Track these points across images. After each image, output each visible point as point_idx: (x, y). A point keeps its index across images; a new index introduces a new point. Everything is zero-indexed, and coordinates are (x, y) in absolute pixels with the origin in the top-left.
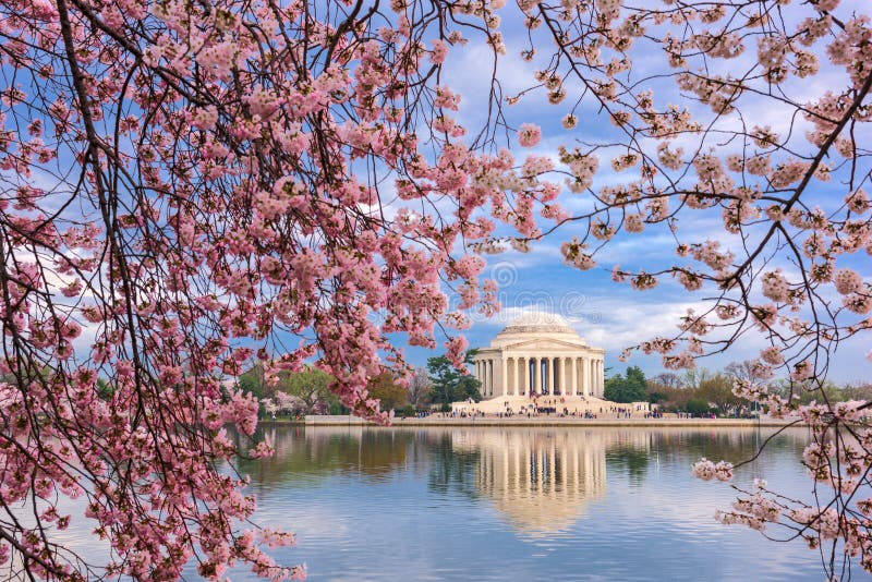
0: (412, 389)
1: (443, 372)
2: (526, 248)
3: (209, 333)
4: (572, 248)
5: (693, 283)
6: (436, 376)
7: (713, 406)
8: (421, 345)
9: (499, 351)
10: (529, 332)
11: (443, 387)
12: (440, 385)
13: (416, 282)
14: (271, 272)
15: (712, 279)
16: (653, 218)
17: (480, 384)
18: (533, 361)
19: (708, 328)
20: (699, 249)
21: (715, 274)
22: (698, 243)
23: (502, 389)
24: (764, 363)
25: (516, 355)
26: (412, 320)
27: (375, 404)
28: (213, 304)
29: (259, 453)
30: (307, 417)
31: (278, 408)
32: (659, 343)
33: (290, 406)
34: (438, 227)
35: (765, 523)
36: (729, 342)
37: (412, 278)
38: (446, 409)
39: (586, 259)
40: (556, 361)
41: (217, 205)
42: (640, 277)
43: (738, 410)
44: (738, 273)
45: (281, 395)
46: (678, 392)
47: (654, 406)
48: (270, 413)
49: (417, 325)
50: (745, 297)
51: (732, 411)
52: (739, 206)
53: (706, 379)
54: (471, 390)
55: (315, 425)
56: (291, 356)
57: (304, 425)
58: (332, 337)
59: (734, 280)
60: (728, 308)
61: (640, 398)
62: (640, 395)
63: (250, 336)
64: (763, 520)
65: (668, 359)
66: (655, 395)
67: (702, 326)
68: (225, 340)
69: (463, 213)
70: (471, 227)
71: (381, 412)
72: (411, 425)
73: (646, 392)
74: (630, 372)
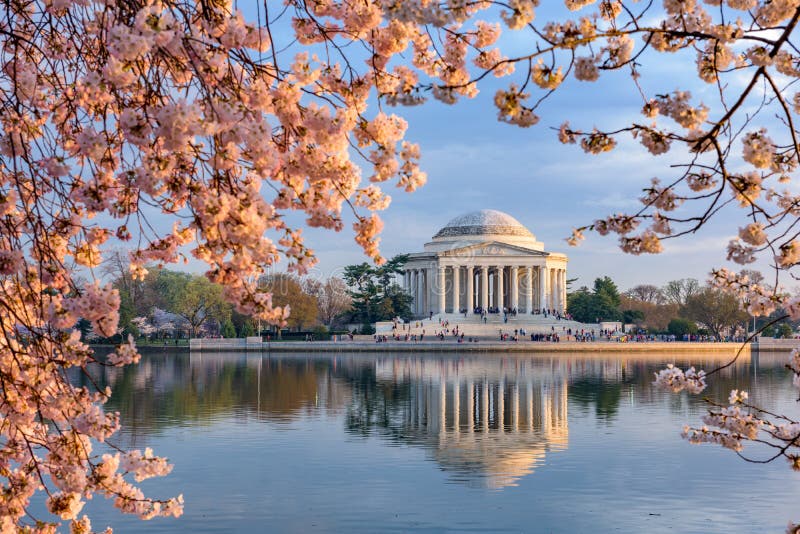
0: (325, 306)
1: (364, 285)
2: (452, 97)
3: (57, 211)
4: (508, 98)
5: (658, 144)
6: (355, 289)
7: (701, 326)
8: (324, 225)
9: (435, 258)
10: (472, 234)
11: (364, 303)
12: (361, 300)
13: (318, 148)
14: (132, 129)
15: (680, 139)
16: (611, 64)
17: (410, 299)
18: (477, 271)
19: (676, 202)
20: (666, 101)
21: (684, 132)
22: (664, 95)
23: (438, 304)
24: (744, 245)
25: (456, 263)
26: (312, 196)
27: (265, 298)
28: (58, 168)
29: (121, 359)
30: (192, 340)
31: (155, 329)
32: (617, 220)
33: (169, 327)
34: (347, 79)
35: (743, 441)
36: (702, 220)
37: (313, 141)
38: (370, 331)
39: (526, 112)
40: (507, 270)
41: (65, 48)
42: (593, 137)
43: (733, 332)
44: (713, 131)
45: (157, 312)
46: (659, 309)
47: (628, 327)
48: (143, 336)
49: (320, 202)
50: (721, 162)
51: (724, 333)
52: (716, 49)
53: (694, 293)
54: (400, 307)
55: (202, 351)
56: (163, 242)
57: (188, 350)
58: (210, 211)
59: (709, 140)
60: (702, 177)
61: (610, 316)
62: (611, 313)
63: (106, 210)
64: (739, 438)
65: (628, 240)
66: (630, 313)
67: (671, 199)
68: (77, 219)
69: (377, 61)
70: (388, 79)
71: (274, 307)
72: (324, 351)
73: (619, 310)
74: (599, 283)
